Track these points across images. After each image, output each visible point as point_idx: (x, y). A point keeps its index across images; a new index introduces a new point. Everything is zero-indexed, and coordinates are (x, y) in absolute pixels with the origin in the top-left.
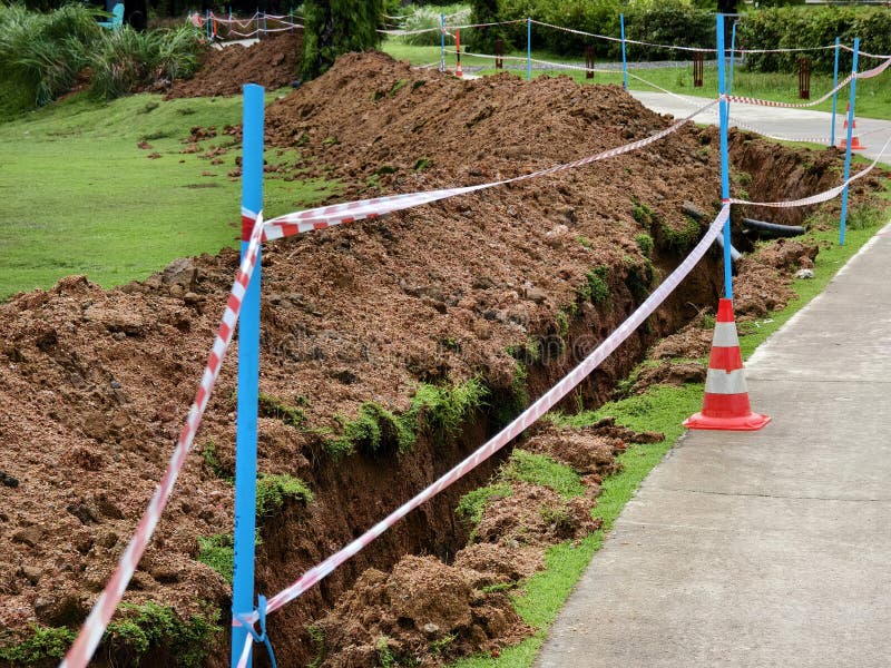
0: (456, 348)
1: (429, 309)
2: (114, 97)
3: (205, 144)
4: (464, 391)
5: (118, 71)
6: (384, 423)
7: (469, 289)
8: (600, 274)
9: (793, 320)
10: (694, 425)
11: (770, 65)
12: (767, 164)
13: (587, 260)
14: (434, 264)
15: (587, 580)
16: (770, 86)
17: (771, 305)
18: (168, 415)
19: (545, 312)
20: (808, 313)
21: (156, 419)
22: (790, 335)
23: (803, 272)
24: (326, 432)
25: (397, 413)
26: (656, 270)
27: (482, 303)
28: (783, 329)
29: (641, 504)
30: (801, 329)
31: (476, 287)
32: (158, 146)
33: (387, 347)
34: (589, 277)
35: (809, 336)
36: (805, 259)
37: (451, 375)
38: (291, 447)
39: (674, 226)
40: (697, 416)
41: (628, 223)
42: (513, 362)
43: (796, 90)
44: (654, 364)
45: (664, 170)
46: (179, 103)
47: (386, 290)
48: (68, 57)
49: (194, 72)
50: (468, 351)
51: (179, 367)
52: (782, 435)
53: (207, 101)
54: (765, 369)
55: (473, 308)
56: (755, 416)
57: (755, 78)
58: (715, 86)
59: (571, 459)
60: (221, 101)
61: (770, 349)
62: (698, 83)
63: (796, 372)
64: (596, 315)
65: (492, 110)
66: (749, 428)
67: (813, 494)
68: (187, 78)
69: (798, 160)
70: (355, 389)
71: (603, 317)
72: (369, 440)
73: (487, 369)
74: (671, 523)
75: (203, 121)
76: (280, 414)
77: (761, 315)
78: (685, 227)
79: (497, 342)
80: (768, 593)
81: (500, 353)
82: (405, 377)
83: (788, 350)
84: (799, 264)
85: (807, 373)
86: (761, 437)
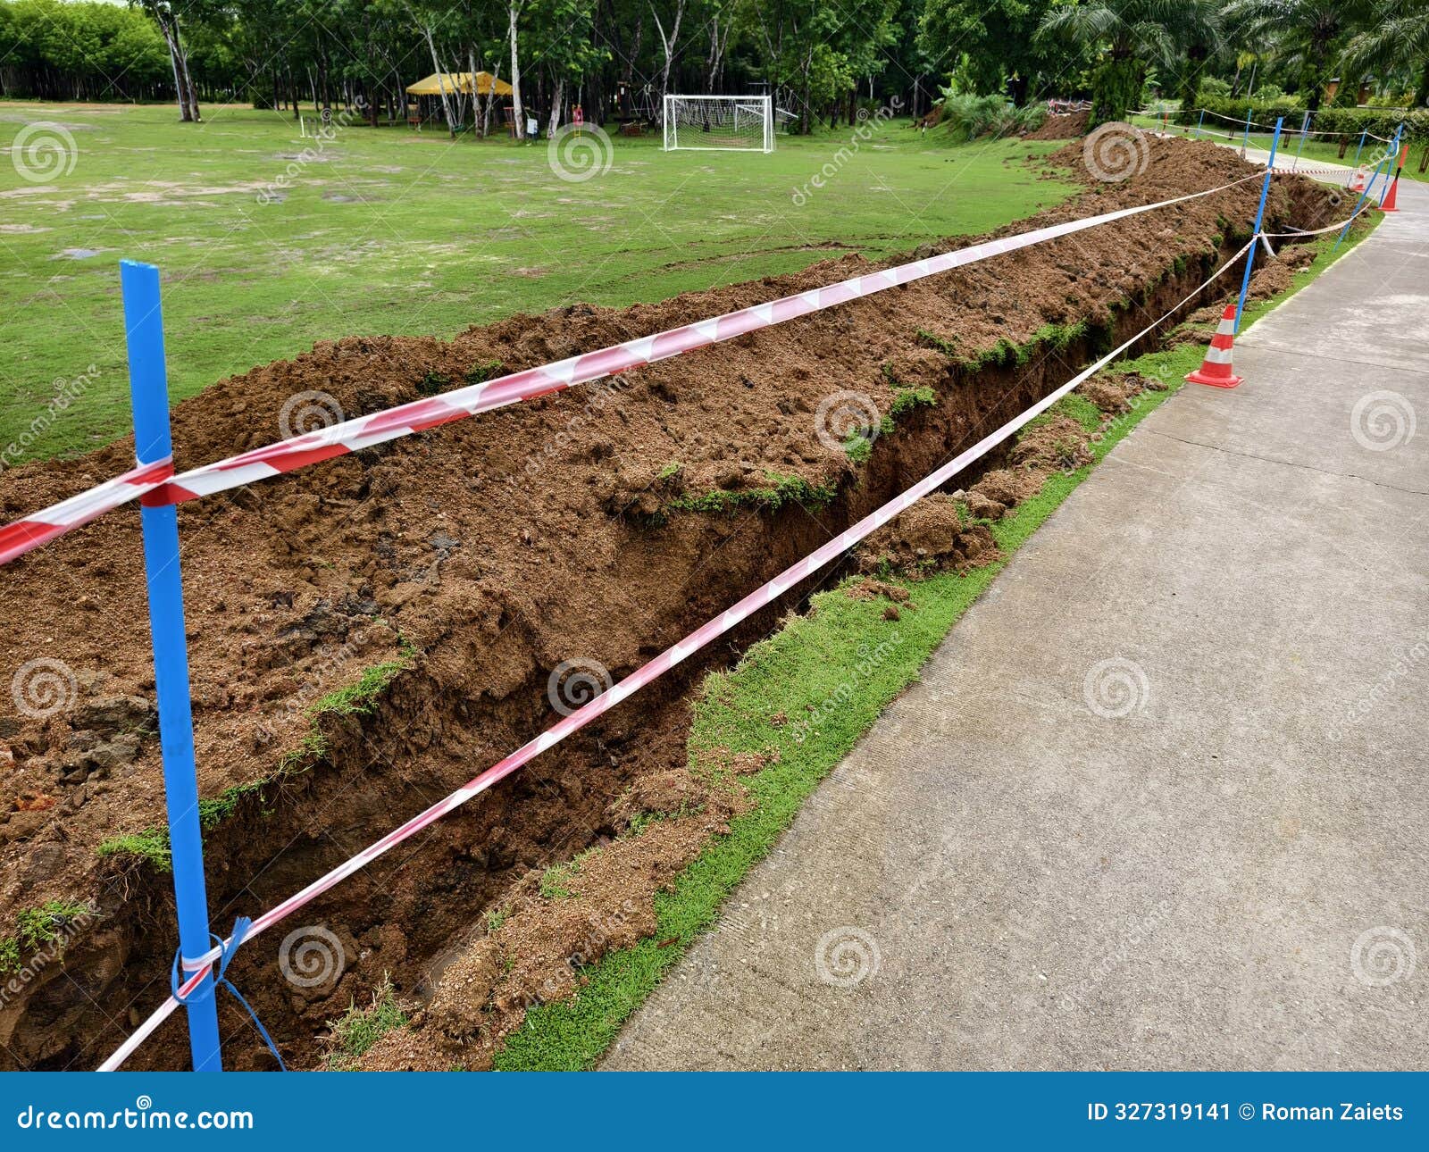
0: (1076, 303)
1: (1065, 279)
2: (1001, 137)
3: (1033, 163)
4: (1071, 329)
5: (1005, 127)
6: (1009, 351)
7: (1097, 265)
8: (1183, 258)
9: (1286, 303)
10: (1192, 379)
11: (1327, 139)
12: (1307, 195)
13: (1178, 250)
14: (1082, 250)
15: (1062, 509)
16: (1324, 150)
17: (1275, 291)
18: (875, 341)
19: (1139, 283)
20: (1298, 298)
21: (868, 342)
22: (1280, 314)
23: (1302, 269)
24: (964, 359)
25: (1021, 344)
26: (1220, 256)
27: (1101, 276)
28: (1277, 309)
29: (1129, 443)
30: (1289, 309)
31: (1102, 265)
32: (1011, 162)
33: (1033, 300)
34: (1175, 261)
35: (1291, 315)
36: (1307, 260)
37: (1067, 319)
38: (938, 368)
39: (1239, 230)
40: (1196, 373)
41: (1212, 227)
42: (1109, 312)
43: (1337, 154)
44: (1188, 326)
45: (1243, 198)
46: (1027, 143)
47: (1044, 266)
48: (985, 118)
49: (1038, 128)
50: (1082, 305)
51: (891, 312)
52: (1247, 394)
53: (1039, 143)
54: (1256, 338)
55: (1094, 280)
56: (1233, 378)
57: (1317, 145)
58: (1295, 148)
59: (1099, 400)
60: (1046, 143)
61: (1265, 323)
62: (1286, 146)
63: (1273, 343)
64: (1175, 281)
65: (1168, 155)
66: (1226, 386)
67: (1248, 452)
68: (1034, 131)
69: (1326, 194)
70: (1000, 328)
71: (1179, 283)
72: (996, 361)
73: (1091, 316)
74: (1142, 463)
75: (1034, 152)
76: (939, 346)
77: (1267, 297)
78: (1245, 230)
79: (1102, 301)
80: (1182, 545)
81: (1101, 307)
82: (1037, 319)
83: (1275, 325)
84: (1302, 263)
85: (1280, 344)
86: (1232, 393)
